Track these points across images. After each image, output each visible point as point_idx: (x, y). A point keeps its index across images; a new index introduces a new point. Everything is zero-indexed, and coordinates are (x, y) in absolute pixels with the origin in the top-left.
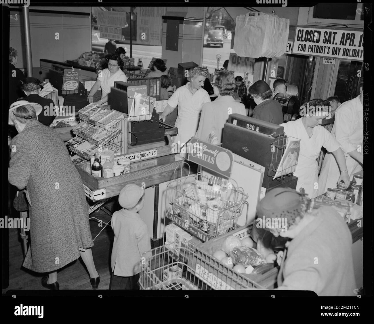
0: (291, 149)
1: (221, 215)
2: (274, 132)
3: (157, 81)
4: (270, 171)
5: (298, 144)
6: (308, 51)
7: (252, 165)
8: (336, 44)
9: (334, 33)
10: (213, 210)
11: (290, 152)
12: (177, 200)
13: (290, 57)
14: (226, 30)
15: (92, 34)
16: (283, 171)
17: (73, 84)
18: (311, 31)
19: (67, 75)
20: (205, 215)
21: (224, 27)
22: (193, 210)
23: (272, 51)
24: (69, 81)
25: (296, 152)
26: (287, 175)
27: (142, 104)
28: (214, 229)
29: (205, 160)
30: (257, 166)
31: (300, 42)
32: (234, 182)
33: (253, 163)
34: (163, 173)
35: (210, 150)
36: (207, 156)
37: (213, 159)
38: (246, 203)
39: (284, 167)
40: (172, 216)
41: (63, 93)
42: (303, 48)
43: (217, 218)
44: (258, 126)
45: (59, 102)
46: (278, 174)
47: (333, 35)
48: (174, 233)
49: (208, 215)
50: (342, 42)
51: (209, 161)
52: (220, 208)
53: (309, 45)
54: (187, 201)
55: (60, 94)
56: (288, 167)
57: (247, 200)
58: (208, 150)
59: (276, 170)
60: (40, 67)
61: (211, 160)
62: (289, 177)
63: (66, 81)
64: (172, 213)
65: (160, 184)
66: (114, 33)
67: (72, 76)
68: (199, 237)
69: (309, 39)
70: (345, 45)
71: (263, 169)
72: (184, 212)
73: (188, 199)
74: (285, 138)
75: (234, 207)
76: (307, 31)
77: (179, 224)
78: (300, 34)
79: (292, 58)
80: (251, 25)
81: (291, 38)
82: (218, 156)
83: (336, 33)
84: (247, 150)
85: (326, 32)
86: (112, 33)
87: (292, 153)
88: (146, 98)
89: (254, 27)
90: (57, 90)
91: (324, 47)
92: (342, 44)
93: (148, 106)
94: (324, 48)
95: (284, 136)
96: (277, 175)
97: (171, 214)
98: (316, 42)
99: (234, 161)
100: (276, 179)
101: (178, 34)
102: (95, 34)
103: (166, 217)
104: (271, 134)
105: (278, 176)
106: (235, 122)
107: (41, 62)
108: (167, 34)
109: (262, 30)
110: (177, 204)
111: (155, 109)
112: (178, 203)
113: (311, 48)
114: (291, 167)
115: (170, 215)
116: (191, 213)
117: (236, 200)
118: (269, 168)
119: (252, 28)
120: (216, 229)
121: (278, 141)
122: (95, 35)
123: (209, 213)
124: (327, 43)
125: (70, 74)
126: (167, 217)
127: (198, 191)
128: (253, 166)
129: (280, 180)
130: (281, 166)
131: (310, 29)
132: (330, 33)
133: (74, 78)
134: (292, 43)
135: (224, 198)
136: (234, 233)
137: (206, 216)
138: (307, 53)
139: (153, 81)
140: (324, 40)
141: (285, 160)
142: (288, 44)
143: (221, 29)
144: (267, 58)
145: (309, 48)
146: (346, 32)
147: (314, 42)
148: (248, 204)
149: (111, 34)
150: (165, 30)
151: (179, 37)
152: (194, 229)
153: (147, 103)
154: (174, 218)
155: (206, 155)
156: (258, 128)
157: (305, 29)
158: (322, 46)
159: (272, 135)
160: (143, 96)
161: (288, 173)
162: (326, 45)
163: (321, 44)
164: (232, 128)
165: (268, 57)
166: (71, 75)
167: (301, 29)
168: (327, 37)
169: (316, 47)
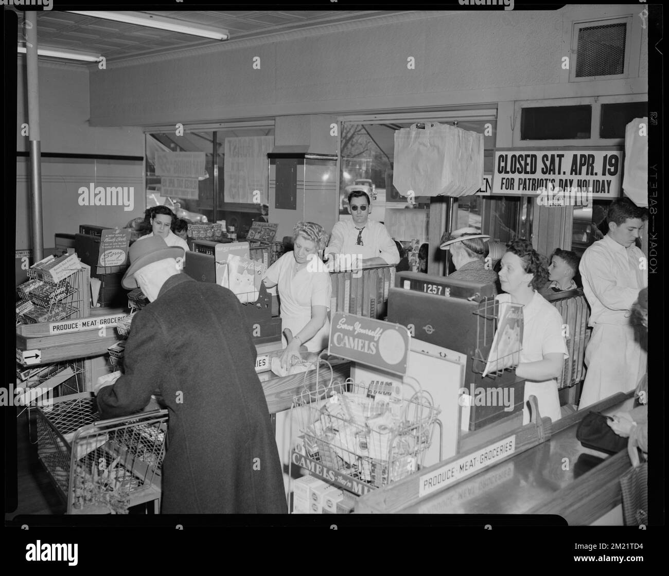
0: (509, 319)
1: (394, 444)
2: (477, 293)
3: (263, 253)
4: (476, 362)
5: (520, 313)
6: (519, 189)
7: (443, 355)
8: (564, 173)
9: (558, 156)
10: (379, 433)
11: (508, 326)
12: (312, 426)
13: (489, 201)
14: (374, 186)
15: (147, 196)
16: (499, 360)
17: (117, 256)
18: (521, 156)
19: (107, 240)
20: (364, 446)
21: (370, 181)
22: (343, 441)
23: (458, 185)
24: (110, 251)
25: (518, 326)
26: (506, 370)
27: (242, 274)
28: (384, 472)
29: (360, 349)
30: (453, 355)
31: (503, 175)
32: (414, 381)
33: (444, 351)
34: (282, 392)
35: (367, 330)
36: (362, 342)
37: (374, 345)
38: (438, 423)
39: (499, 354)
40: (303, 459)
41: (100, 271)
42: (510, 184)
43: (388, 449)
44: (448, 286)
45: (92, 288)
46: (492, 367)
47: (557, 159)
48: (308, 491)
49: (370, 446)
50: (575, 170)
51: (366, 351)
52: (392, 430)
53: (520, 179)
54: (330, 425)
55: (94, 274)
56: (506, 354)
57: (439, 417)
58: (363, 331)
59: (485, 359)
60: (54, 247)
61: (369, 348)
62: (510, 372)
63: (105, 250)
64: (303, 453)
65: (277, 414)
66: (185, 187)
67: (115, 242)
68: (356, 491)
69: (518, 168)
70: (580, 174)
71: (463, 358)
72: (326, 448)
73: (333, 419)
74: (496, 303)
75: (416, 428)
76: (514, 156)
77: (317, 472)
78: (503, 161)
79: (493, 202)
80: (420, 144)
81: (488, 169)
82: (381, 340)
83: (563, 156)
84: (432, 330)
85: (546, 156)
86: (182, 187)
87: (512, 328)
88: (249, 264)
89: (424, 145)
90: (89, 267)
91: (545, 179)
92: (574, 173)
93: (252, 277)
94: (545, 182)
95: (495, 301)
96: (489, 368)
97: (301, 456)
98: (531, 173)
99: (411, 351)
100: (487, 376)
101: (296, 181)
102: (151, 195)
103: (293, 464)
104: (471, 296)
105: (492, 371)
106: (407, 284)
107: (57, 238)
108: (276, 183)
109: (438, 149)
110: (312, 434)
111: (265, 283)
112: (314, 433)
113: (523, 183)
114: (512, 354)
115: (299, 458)
116: (340, 446)
117: (419, 415)
118: (473, 357)
119: (422, 148)
120: (387, 471)
121: (486, 308)
122: (151, 197)
123: (373, 440)
124: (550, 174)
125: (112, 238)
126: (295, 463)
127: (349, 405)
128: (445, 356)
129: (495, 377)
130: (494, 351)
131: (517, 154)
132: (553, 156)
133: (119, 245)
134: (489, 177)
135: (397, 416)
136: (422, 475)
137: (367, 447)
138: (516, 191)
139: (257, 253)
140: (543, 169)
141: (500, 340)
142: (484, 179)
143: (366, 184)
144: (451, 197)
145: (519, 184)
146: (579, 153)
147: (527, 173)
148: (440, 425)
149: (180, 189)
150: (273, 176)
151: (298, 187)
152: (345, 478)
153: (249, 272)
154: (308, 461)
155: (360, 341)
156: (448, 290)
157: (510, 154)
158: (542, 179)
159: (473, 297)
160: (243, 261)
161: (508, 366)
162: (547, 176)
163: (539, 175)
164: (402, 295)
165: (452, 195)
166: (114, 240)
167: (504, 153)
168: (548, 163)
169: (531, 181)
